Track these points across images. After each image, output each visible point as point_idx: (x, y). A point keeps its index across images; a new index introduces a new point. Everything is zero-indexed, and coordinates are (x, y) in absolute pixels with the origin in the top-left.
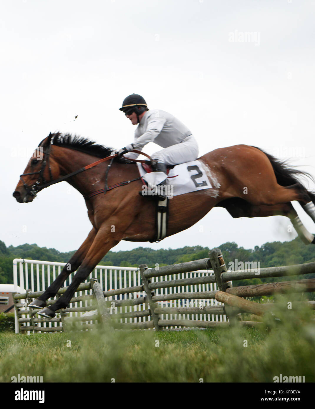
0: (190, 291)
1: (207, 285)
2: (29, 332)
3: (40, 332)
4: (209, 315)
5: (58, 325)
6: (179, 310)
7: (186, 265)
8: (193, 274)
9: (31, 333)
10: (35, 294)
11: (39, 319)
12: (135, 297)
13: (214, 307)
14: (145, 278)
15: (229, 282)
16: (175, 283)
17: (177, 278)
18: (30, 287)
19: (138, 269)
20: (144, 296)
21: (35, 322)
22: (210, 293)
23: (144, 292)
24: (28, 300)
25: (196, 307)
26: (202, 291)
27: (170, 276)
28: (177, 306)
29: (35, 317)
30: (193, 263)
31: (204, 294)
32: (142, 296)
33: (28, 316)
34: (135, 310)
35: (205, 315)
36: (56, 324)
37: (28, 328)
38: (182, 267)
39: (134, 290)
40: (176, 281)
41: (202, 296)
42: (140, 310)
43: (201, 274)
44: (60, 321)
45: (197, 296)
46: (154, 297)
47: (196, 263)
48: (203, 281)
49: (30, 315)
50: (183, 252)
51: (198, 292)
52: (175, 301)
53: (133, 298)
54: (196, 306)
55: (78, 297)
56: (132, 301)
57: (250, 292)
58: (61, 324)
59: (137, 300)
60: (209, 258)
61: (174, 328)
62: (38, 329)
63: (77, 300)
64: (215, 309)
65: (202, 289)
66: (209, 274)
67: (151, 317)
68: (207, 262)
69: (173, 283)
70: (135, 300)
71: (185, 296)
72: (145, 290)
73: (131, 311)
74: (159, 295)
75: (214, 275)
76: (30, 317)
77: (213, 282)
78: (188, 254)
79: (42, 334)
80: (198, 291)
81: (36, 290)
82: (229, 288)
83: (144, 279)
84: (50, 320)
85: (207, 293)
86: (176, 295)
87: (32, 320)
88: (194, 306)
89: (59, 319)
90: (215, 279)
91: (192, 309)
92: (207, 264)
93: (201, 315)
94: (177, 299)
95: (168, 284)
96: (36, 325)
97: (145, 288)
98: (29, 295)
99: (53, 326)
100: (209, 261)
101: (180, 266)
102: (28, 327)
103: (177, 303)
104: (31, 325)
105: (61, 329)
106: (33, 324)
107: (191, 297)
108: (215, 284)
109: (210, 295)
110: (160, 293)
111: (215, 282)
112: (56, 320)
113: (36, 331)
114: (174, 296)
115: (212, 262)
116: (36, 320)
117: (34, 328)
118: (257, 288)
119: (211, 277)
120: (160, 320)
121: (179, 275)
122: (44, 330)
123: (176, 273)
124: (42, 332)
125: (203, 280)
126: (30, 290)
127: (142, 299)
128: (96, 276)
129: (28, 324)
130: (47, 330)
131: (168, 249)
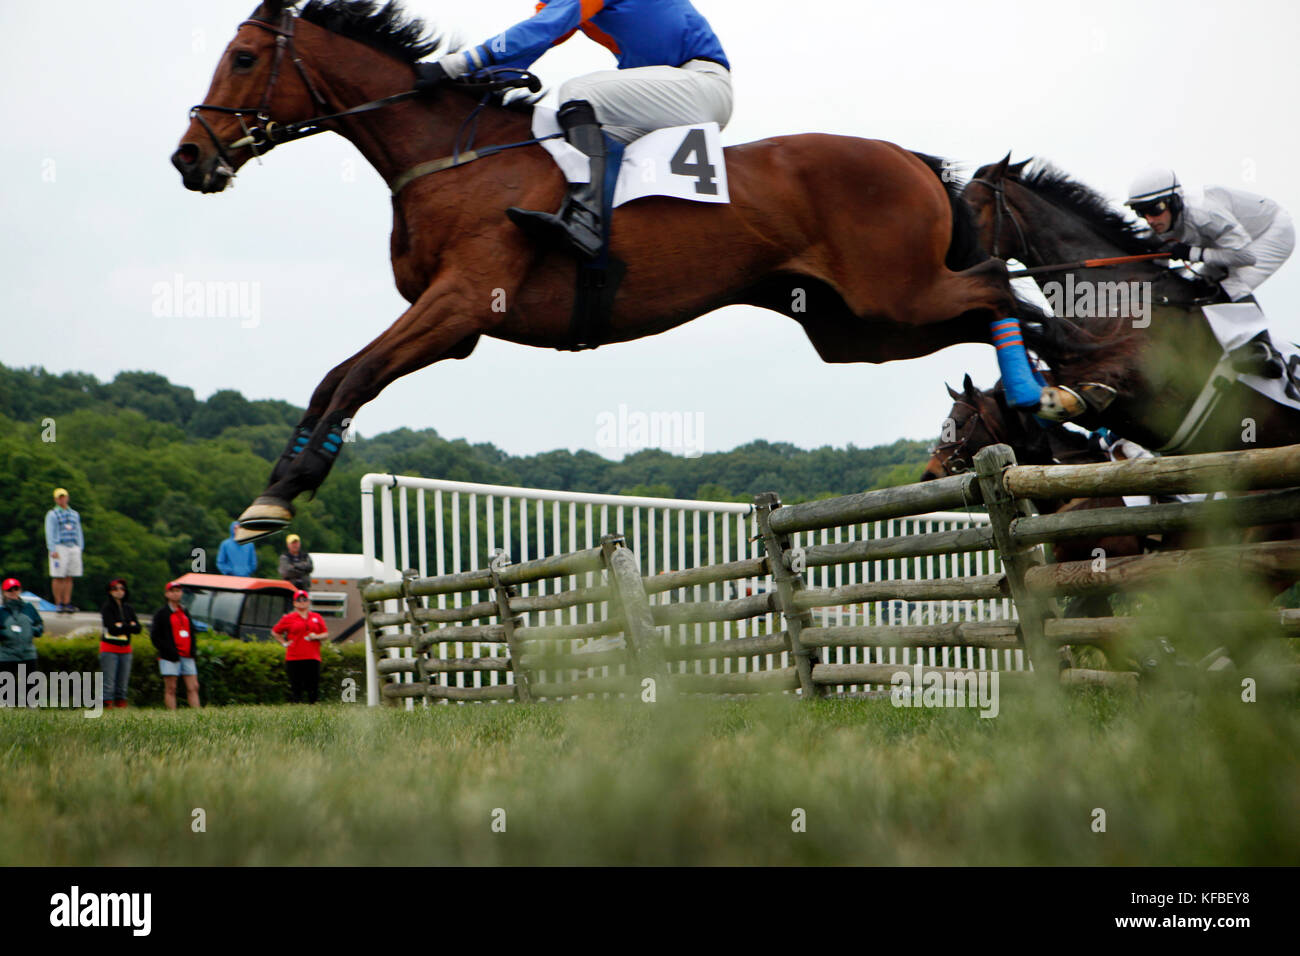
0: (911, 575)
1: (967, 556)
2: (410, 701)
3: (445, 701)
4: (970, 650)
5: (502, 679)
6: (879, 635)
7: (901, 494)
8: (910, 525)
9: (415, 704)
10: (432, 583)
11: (442, 662)
12: (742, 594)
13: (987, 626)
14: (773, 536)
15: (1033, 549)
16: (867, 549)
17: (871, 534)
18: (414, 564)
19: (752, 509)
20: (769, 590)
21: (430, 672)
22: (976, 582)
23: (768, 578)
24: (408, 601)
25: (932, 627)
26: (949, 574)
27: (852, 528)
28: (873, 621)
29: (429, 655)
30: (924, 487)
31: (958, 584)
32: (761, 591)
33: (408, 651)
34: (742, 634)
35: (957, 650)
36: (494, 676)
37: (409, 690)
38: (890, 498)
39: (739, 575)
40: (868, 545)
41: (948, 590)
42: (755, 632)
43: (935, 526)
44: (510, 666)
45: (935, 590)
46: (799, 593)
47: (935, 488)
48: (954, 545)
49: (416, 649)
50: (895, 454)
51: (937, 580)
52: (866, 606)
53: (734, 596)
54: (931, 622)
55: (565, 593)
56: (732, 605)
57: (1100, 578)
58: (510, 676)
59: (748, 604)
60: (974, 474)
61: (862, 690)
62: (439, 693)
63: (560, 601)
64: (989, 632)
65: (952, 569)
66: (972, 525)
67: (789, 656)
68: (968, 484)
69: (860, 550)
70: (741, 603)
71: (898, 591)
72: (772, 573)
73: (727, 636)
74: (817, 589)
75: (990, 525)
76: (414, 656)
77: (985, 549)
78: (909, 462)
79: (454, 707)
80: (937, 575)
81: (432, 570)
82: (1037, 568)
83: (770, 539)
84: (477, 666)
85: (966, 581)
86: (868, 587)
87: (420, 666)
88: (926, 621)
89: (503, 661)
90: (994, 538)
91: (919, 631)
92: (968, 491)
93: (945, 650)
94: (872, 600)
95: (843, 552)
96: (433, 681)
97: (773, 565)
98: (411, 588)
99: (485, 682)
100: (975, 482)
101: (884, 498)
102: (409, 686)
103: (872, 613)
104: (416, 678)
105: (511, 691)
106: (423, 675)
107: (916, 594)
108: (991, 553)
109: (976, 587)
110: (818, 582)
111: (992, 549)
112: (496, 665)
113: (434, 699)
114: (862, 592)
115: (983, 484)
116: (432, 664)
117: (426, 690)
118: (1123, 566)
119: (979, 532)
120: (817, 666)
121: (878, 525)
122: (458, 694)
123: (870, 519)
124: (452, 700)
125: (955, 542)
126: (413, 571)
127: (763, 599)
128: (620, 530)
129: (409, 677)
130: (467, 695)
131: (844, 448)
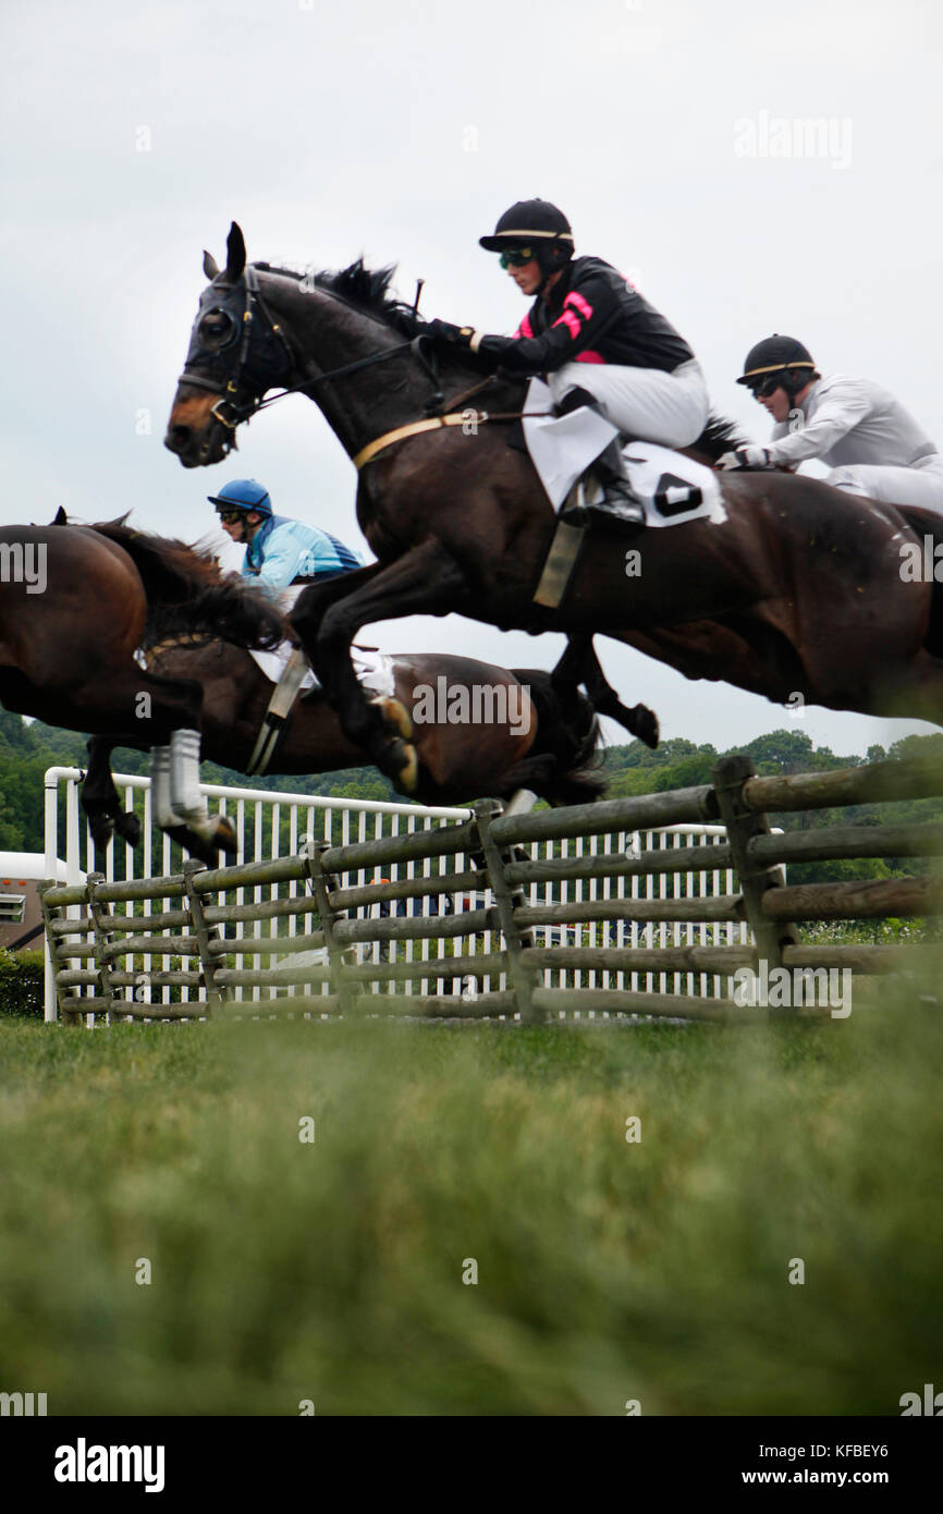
0: (642, 894)
1: (703, 874)
2: (90, 1017)
3: (130, 1018)
4: (704, 977)
5: (194, 996)
6: (604, 959)
7: (632, 806)
8: (656, 837)
9: (96, 1019)
10: (118, 888)
11: (128, 975)
12: (458, 909)
13: (720, 951)
14: (495, 847)
15: (775, 868)
16: (594, 865)
17: (601, 849)
18: (100, 866)
19: (472, 815)
20: (488, 905)
21: (115, 986)
22: (710, 904)
23: (488, 892)
24: (91, 907)
25: (663, 950)
26: (683, 894)
27: (579, 841)
28: (600, 940)
29: (114, 968)
30: (657, 799)
31: (691, 905)
32: (480, 904)
33: (91, 962)
34: (457, 953)
35: (690, 976)
36: (185, 991)
37: (90, 1005)
38: (620, 811)
39: (457, 887)
40: (596, 860)
41: (680, 911)
42: (472, 952)
43: (683, 837)
44: (202, 981)
45: (666, 910)
46: (519, 910)
47: (668, 800)
48: (688, 863)
49: (99, 960)
50: (629, 757)
51: (670, 900)
52: (593, 925)
53: (450, 910)
54: (663, 945)
55: (265, 903)
56: (447, 921)
57: (843, 902)
58: (202, 991)
59: (464, 920)
60: (711, 787)
61: (587, 1015)
62: (123, 1009)
63: (259, 913)
64: (723, 958)
65: (686, 886)
66: (710, 839)
67: (508, 975)
68: (704, 797)
69: (587, 867)
70: (458, 919)
71: (627, 911)
72: (491, 887)
73: (441, 955)
74: (541, 905)
75: (728, 842)
76: (96, 968)
77: (722, 868)
78: (645, 766)
79: (139, 1024)
80: (670, 893)
81: (120, 874)
82: (776, 890)
83: (491, 850)
84: (166, 980)
85: (700, 902)
86: (595, 904)
87: (103, 979)
88: (657, 944)
89: (195, 975)
90: (730, 856)
91: (651, 954)
92: (703, 805)
93: (677, 976)
94: (599, 919)
95: (567, 867)
96: (118, 996)
97: (493, 878)
98: (97, 892)
99: (175, 997)
100: (711, 796)
101: (613, 810)
102: (90, 1000)
103: (599, 931)
104: (99, 992)
105: (203, 1009)
106: (107, 989)
107: (646, 914)
108: (729, 872)
109: (710, 909)
110: (541, 895)
111: (730, 867)
112: (187, 980)
113: (118, 1015)
114: (588, 910)
115: (720, 799)
116: (117, 976)
117: (109, 1005)
119: (716, 849)
120: (538, 989)
121: (608, 838)
122: (144, 1011)
123: (600, 831)
124: (138, 1017)
125: (689, 859)
126: (99, 874)
127: (481, 915)
128: (328, 837)
129: (91, 990)
130: (153, 1012)
